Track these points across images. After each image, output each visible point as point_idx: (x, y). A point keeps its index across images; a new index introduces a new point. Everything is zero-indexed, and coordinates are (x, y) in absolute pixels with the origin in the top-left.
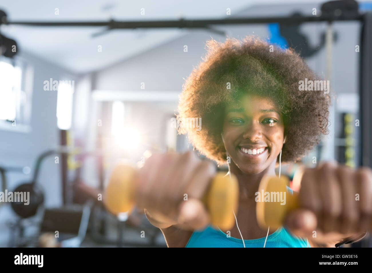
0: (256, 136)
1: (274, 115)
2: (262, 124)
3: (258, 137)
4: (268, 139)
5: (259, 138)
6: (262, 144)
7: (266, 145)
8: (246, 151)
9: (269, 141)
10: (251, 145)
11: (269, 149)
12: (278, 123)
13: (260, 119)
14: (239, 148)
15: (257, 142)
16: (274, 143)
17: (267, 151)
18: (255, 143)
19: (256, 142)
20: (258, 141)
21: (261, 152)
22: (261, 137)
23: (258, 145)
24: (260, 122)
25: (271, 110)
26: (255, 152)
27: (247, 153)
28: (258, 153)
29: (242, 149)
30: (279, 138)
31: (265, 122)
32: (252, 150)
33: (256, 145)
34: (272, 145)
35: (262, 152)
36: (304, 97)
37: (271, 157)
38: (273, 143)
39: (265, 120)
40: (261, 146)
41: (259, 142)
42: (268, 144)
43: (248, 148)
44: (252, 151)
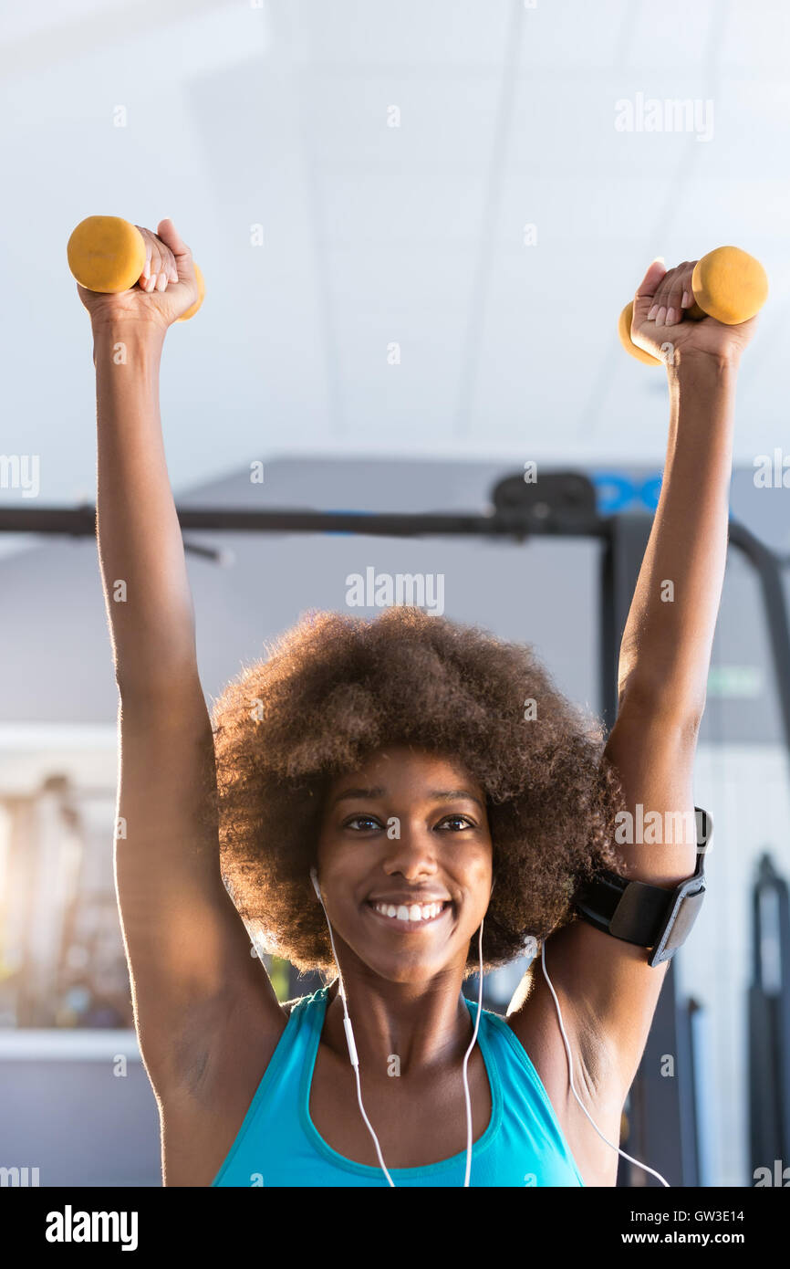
0: (422, 865)
1: (468, 808)
2: (434, 833)
3: (425, 869)
4: (452, 877)
5: (428, 874)
6: (435, 890)
7: (447, 897)
8: (390, 911)
9: (455, 885)
10: (406, 893)
11: (453, 906)
12: (477, 832)
13: (429, 819)
14: (369, 903)
15: (423, 885)
16: (469, 888)
17: (449, 912)
18: (419, 888)
19: (420, 883)
20: (425, 882)
21: (433, 916)
22: (433, 868)
23: (427, 893)
24: (429, 829)
25: (460, 794)
26: (416, 913)
27: (395, 917)
28: (427, 917)
29: (378, 908)
30: (481, 876)
31: (444, 825)
32: (409, 906)
33: (420, 893)
34: (463, 894)
35: (438, 917)
36: (550, 758)
37: (458, 931)
38: (466, 890)
39: (444, 820)
40: (434, 896)
41: (427, 885)
42: (451, 892)
43: (396, 903)
44: (409, 911)
